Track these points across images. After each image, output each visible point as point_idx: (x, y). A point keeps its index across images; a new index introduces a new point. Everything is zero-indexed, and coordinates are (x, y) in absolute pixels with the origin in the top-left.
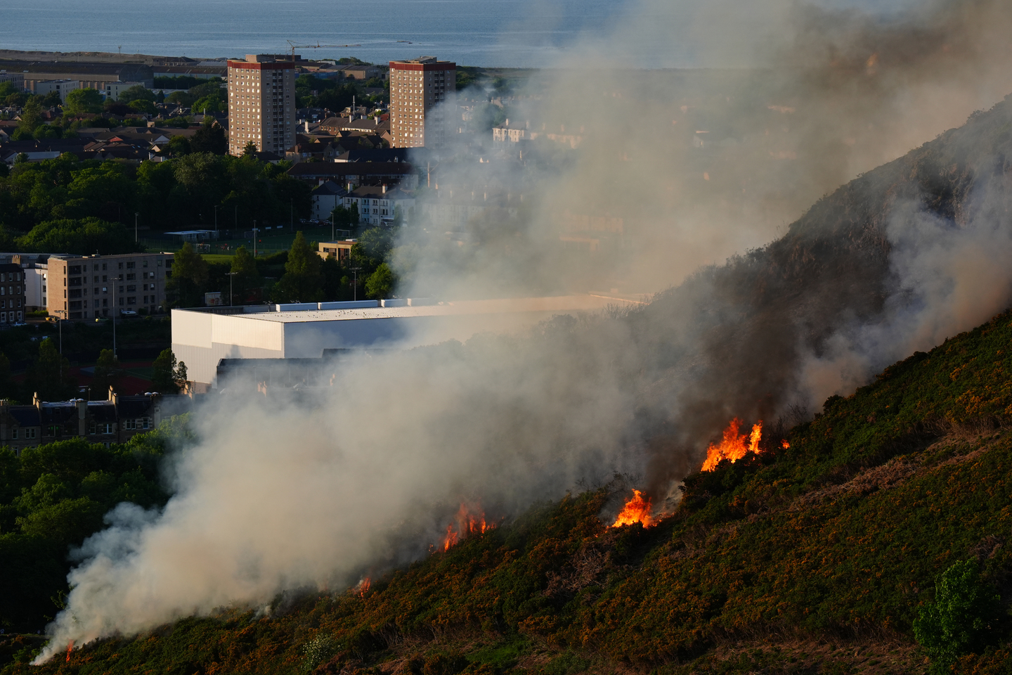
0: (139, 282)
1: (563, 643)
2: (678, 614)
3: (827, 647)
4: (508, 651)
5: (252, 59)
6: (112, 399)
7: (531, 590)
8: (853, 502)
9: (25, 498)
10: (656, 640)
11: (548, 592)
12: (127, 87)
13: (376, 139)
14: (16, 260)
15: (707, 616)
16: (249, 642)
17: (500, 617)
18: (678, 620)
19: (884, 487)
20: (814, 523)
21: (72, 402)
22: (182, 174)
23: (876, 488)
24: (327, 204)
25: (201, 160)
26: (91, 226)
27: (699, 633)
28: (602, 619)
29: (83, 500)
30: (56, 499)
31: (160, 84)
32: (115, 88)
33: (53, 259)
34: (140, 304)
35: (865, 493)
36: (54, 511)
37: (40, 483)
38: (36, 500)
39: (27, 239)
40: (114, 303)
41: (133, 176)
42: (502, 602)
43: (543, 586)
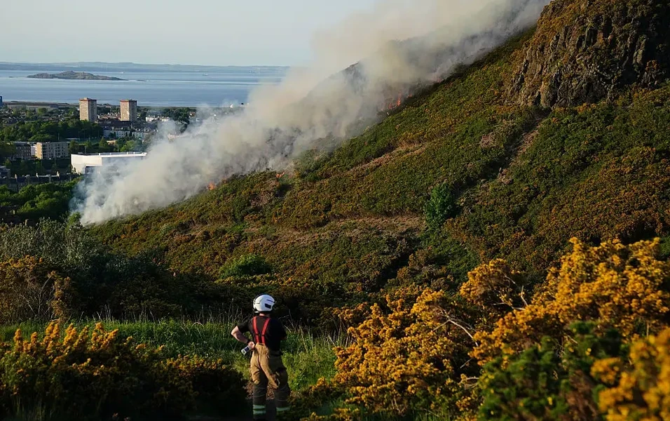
0: (61, 149)
1: (264, 223)
2: (314, 211)
3: (380, 219)
4: (239, 227)
5: (86, 99)
6: (58, 175)
7: (245, 206)
8: (373, 170)
9: (38, 198)
10: (307, 221)
11: (252, 207)
12: (52, 109)
13: (117, 119)
14: (28, 143)
15: (325, 211)
16: (135, 228)
17: (234, 216)
18: (314, 213)
19: (384, 164)
20: (360, 177)
21: (47, 176)
22: (70, 124)
23: (380, 165)
24: (107, 133)
25: (75, 121)
26: (47, 136)
27: (324, 217)
28: (280, 214)
29: (54, 199)
30: (46, 198)
31: (60, 108)
32: (50, 109)
33: (38, 143)
34: (61, 155)
35: (377, 167)
36: (46, 202)
37: (41, 195)
38: (40, 199)
39: (30, 139)
40: (55, 155)
41: (58, 125)
42: (234, 211)
43: (249, 205)
